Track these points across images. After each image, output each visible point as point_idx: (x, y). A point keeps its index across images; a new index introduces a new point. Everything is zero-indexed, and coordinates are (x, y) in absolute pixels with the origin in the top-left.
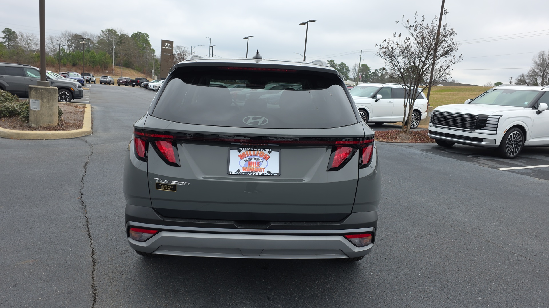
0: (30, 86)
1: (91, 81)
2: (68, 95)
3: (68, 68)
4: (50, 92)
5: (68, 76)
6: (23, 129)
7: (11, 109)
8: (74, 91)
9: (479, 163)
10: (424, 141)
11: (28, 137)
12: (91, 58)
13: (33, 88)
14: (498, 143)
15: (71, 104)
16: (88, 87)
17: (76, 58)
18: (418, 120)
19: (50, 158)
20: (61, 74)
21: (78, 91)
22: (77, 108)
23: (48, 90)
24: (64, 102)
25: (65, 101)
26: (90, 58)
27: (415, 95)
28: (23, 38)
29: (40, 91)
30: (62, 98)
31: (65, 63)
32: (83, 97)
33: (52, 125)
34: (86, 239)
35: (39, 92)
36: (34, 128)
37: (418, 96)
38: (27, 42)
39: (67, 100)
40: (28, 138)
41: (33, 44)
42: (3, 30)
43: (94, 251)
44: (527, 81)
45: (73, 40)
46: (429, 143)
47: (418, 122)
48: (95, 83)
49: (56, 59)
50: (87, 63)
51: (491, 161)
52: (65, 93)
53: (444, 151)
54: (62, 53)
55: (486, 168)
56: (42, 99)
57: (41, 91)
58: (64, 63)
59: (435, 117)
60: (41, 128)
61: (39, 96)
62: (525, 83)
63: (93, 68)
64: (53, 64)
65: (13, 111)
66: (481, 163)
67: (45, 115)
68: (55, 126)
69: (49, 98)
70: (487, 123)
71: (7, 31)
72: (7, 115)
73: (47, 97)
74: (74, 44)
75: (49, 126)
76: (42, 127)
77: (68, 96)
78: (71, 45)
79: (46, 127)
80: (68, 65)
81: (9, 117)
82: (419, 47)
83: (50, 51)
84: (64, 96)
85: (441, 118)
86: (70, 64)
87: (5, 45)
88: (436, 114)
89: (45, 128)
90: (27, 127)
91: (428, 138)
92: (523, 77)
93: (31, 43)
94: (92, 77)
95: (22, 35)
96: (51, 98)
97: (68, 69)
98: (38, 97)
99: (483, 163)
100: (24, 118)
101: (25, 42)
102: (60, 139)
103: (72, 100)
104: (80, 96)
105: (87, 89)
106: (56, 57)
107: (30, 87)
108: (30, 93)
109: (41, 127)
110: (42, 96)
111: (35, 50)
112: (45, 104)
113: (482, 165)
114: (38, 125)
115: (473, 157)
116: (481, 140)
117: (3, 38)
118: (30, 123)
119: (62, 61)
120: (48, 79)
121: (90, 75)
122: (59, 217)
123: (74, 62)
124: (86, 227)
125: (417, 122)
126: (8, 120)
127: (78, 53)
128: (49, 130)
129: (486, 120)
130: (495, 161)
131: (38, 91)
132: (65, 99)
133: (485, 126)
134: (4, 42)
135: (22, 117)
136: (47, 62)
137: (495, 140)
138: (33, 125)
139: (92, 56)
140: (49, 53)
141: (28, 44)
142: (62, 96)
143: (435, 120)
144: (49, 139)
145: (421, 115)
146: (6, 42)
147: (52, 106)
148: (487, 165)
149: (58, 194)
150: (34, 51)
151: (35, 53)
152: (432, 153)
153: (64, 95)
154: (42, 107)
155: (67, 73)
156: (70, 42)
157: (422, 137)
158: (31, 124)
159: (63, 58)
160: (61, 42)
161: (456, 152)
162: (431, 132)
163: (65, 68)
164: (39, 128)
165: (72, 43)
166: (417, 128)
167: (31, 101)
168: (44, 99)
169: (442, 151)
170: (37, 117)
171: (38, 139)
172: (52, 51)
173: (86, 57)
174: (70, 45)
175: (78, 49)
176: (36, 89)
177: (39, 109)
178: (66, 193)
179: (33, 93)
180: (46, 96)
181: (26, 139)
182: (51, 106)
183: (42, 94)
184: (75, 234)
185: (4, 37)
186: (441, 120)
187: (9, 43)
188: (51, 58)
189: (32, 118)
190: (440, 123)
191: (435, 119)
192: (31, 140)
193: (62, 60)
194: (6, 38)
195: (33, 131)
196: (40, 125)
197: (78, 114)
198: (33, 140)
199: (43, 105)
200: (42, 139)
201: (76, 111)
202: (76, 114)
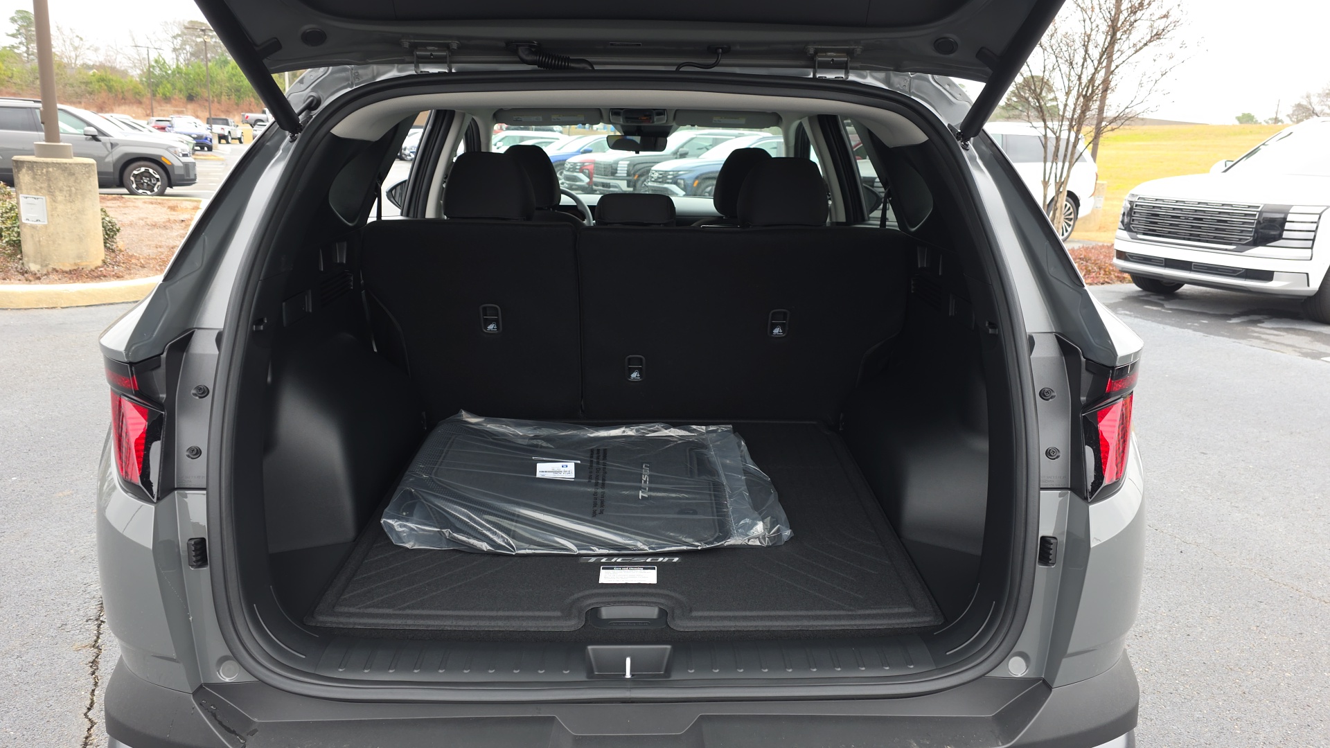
0: (15, 158)
1: (232, 139)
2: (157, 176)
3: (176, 106)
4: (74, 174)
5: (172, 126)
6: (4, 279)
8: (172, 165)
9: (1268, 341)
10: (1097, 277)
11: (11, 302)
12: (232, 79)
13: (23, 162)
14: (1315, 285)
15: (164, 200)
16: (223, 154)
17: (194, 80)
18: (1071, 220)
19: (56, 367)
20: (154, 121)
21: (181, 167)
22: (174, 210)
23: (66, 168)
24: (148, 195)
25: (149, 193)
26: (230, 79)
27: (1073, 154)
28: (62, 33)
29: (44, 171)
30: (141, 186)
31: (168, 94)
32: (197, 181)
33: (84, 264)
34: (78, 684)
35: (42, 173)
36: (35, 274)
37: (1079, 158)
38: (72, 44)
39: (156, 190)
40: (13, 306)
41: (88, 49)
42: (11, 16)
43: (93, 737)
44: (1318, 109)
45: (186, 35)
46: (1111, 284)
47: (1071, 223)
48: (241, 142)
49: (146, 84)
50: (221, 93)
51: (1298, 335)
52: (147, 171)
53: (1159, 309)
54: (158, 69)
55: (1290, 357)
56: (51, 193)
57: (47, 172)
58: (164, 94)
59: (1135, 213)
60: (55, 273)
61: (43, 185)
62: (1313, 112)
63: (237, 105)
64: (138, 97)
66: (1273, 342)
67: (64, 238)
68: (93, 268)
69: (70, 191)
70: (1286, 228)
71: (22, 18)
73: (66, 188)
74: (188, 44)
75: (76, 268)
76: (57, 271)
77: (158, 180)
78: (182, 48)
79: (67, 269)
80: (175, 100)
82: (1084, 21)
83: (131, 65)
84: (146, 181)
85: (1153, 215)
86: (181, 96)
87: (20, 55)
88: (1136, 205)
89: (67, 272)
90: (18, 271)
91: (1107, 270)
92: (1307, 97)
93: (83, 47)
94: (233, 127)
95: (58, 27)
96: (77, 189)
97: (177, 109)
98: (41, 188)
99: (1277, 343)
100: (12, 248)
101: (68, 42)
102: (104, 304)
103: (168, 188)
104: (188, 178)
105: (219, 160)
106: (144, 79)
107: (16, 162)
108: (18, 178)
109: (55, 270)
110: (49, 186)
111: (93, 65)
112: (60, 207)
113: (1278, 347)
114: (46, 266)
115: (1244, 322)
116: (1267, 275)
117: (13, 36)
118: (25, 262)
119: (160, 90)
120: (100, 138)
121: (227, 123)
122: (15, 589)
123: (189, 91)
124: (93, 626)
125: (1069, 225)
127: (200, 67)
128: (77, 278)
129: (1284, 221)
130: (1307, 333)
131: (39, 172)
132: (150, 187)
133: (1280, 237)
134: (15, 45)
135: (5, 245)
136: (123, 92)
137: (1307, 274)
138: (34, 267)
139: (234, 75)
140: (129, 71)
141: (76, 48)
142: (142, 179)
143: (1136, 222)
144: (71, 307)
145: (1079, 206)
146: (21, 46)
147: (81, 211)
148: (1290, 349)
149: (41, 495)
150: (90, 68)
151: (91, 73)
152: (1130, 316)
153: (146, 177)
154: (52, 215)
155: (167, 119)
156: (179, 40)
157: (1092, 269)
158: (28, 262)
159: (161, 82)
160: (155, 41)
161: (1192, 309)
162: (1121, 255)
163: (168, 107)
164: (47, 274)
165: (184, 43)
166: (1068, 240)
167: (22, 200)
168: (57, 193)
169: (1155, 308)
170: (41, 243)
171: (41, 306)
172: (135, 66)
173: (219, 78)
174: (180, 49)
175: (198, 57)
176: (32, 166)
177: (46, 223)
178: (67, 492)
179: (24, 177)
180: (60, 184)
181: (7, 309)
182: (78, 212)
183: (49, 180)
184: (46, 662)
185: (15, 32)
186: (1151, 222)
187: (28, 48)
188: (131, 81)
189: (27, 247)
190: (1150, 230)
191: (1133, 220)
192: (20, 309)
193: (160, 86)
194: (20, 34)
195: (32, 283)
196: (51, 266)
197: (172, 227)
198: (25, 309)
199: (54, 209)
200: (52, 306)
201: (169, 221)
202: (167, 229)
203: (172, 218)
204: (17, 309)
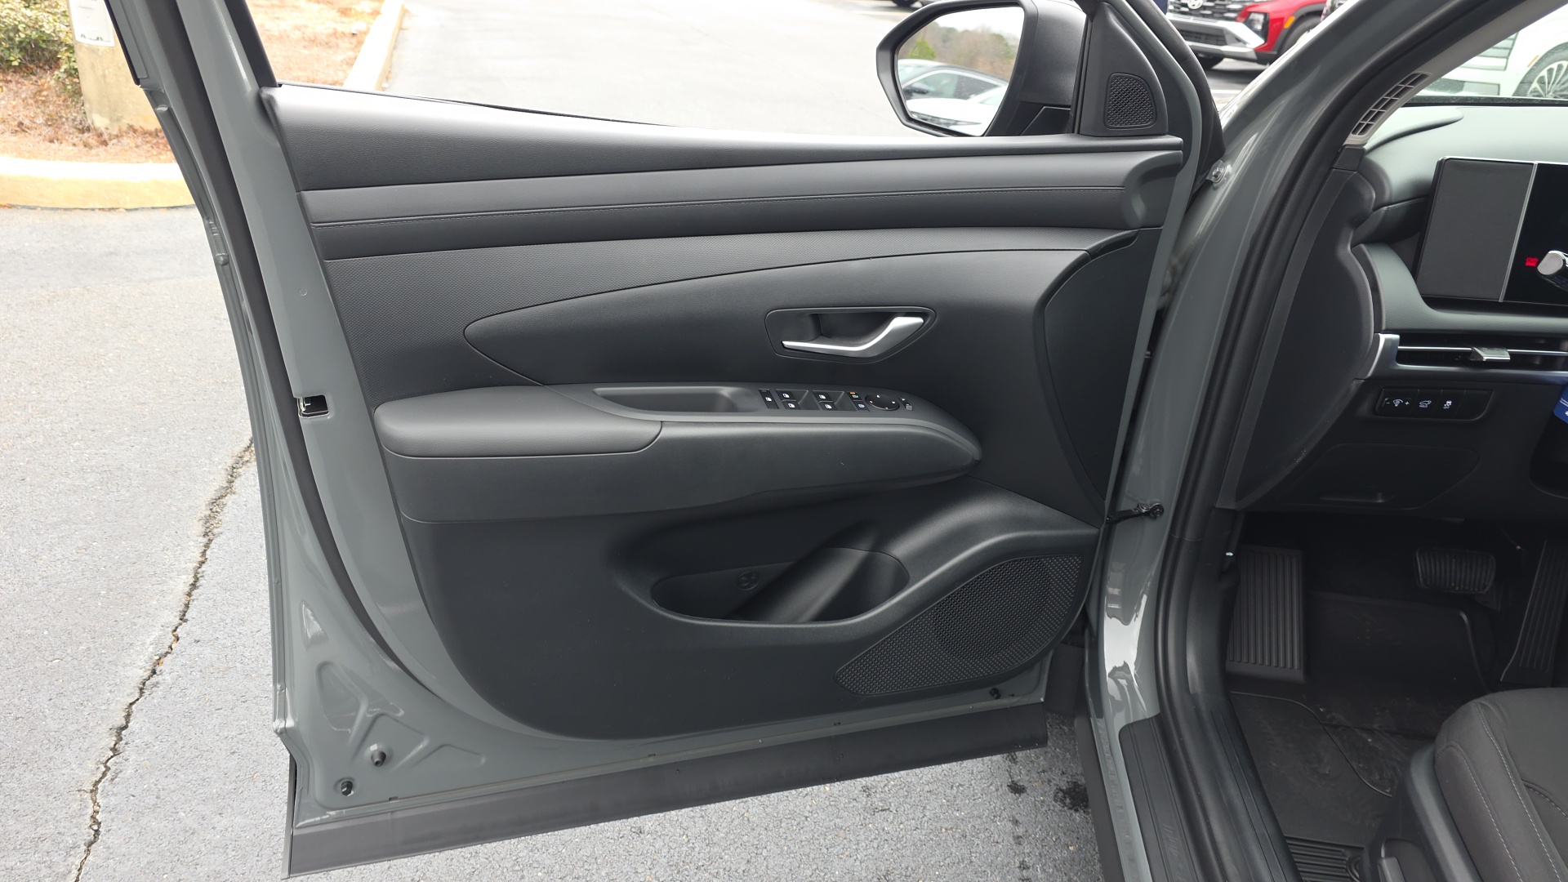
7: (28, 32)
36: (101, 135)
40: (45, 203)
60: (131, 134)
65: (36, 42)
72: (15, 63)
76: (135, 131)
81: (23, 69)
90: (75, 127)
109: (132, 129)
114: (118, 120)
116: (1458, 84)
118: (86, 111)
126: (17, 82)
138: (99, 121)
158: (91, 112)
164: (119, 136)
171: (91, 206)
181: (34, 208)
192: (58, 209)
195: (93, 152)
196: (125, 122)
197: (337, 45)
198: (65, 209)
200: (110, 206)
201: (335, 34)
202: (330, 47)
203: (341, 28)
204: (52, 209)
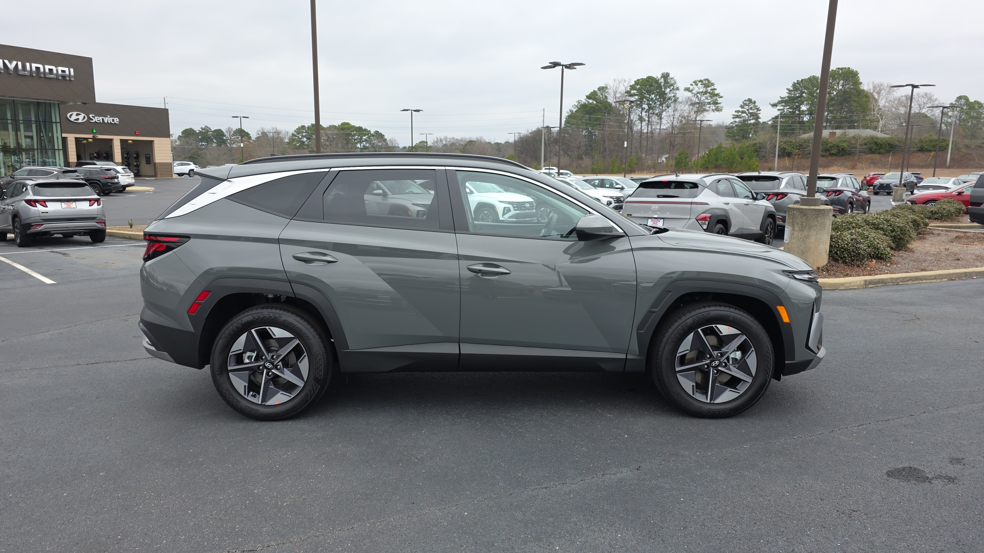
23: (802, 211)
35: (791, 214)
56: (793, 225)
57: (793, 213)
69: (802, 224)
73: (800, 223)
96: (806, 224)
98: (790, 222)
110: (793, 221)
112: (796, 233)
147: (807, 237)
154: (791, 237)
168: (796, 225)
177: (788, 242)
180: (798, 220)
182: (805, 236)
183: (793, 218)
199: (793, 234)
